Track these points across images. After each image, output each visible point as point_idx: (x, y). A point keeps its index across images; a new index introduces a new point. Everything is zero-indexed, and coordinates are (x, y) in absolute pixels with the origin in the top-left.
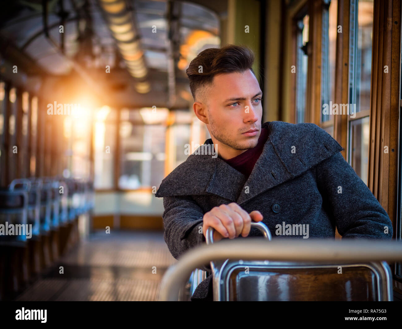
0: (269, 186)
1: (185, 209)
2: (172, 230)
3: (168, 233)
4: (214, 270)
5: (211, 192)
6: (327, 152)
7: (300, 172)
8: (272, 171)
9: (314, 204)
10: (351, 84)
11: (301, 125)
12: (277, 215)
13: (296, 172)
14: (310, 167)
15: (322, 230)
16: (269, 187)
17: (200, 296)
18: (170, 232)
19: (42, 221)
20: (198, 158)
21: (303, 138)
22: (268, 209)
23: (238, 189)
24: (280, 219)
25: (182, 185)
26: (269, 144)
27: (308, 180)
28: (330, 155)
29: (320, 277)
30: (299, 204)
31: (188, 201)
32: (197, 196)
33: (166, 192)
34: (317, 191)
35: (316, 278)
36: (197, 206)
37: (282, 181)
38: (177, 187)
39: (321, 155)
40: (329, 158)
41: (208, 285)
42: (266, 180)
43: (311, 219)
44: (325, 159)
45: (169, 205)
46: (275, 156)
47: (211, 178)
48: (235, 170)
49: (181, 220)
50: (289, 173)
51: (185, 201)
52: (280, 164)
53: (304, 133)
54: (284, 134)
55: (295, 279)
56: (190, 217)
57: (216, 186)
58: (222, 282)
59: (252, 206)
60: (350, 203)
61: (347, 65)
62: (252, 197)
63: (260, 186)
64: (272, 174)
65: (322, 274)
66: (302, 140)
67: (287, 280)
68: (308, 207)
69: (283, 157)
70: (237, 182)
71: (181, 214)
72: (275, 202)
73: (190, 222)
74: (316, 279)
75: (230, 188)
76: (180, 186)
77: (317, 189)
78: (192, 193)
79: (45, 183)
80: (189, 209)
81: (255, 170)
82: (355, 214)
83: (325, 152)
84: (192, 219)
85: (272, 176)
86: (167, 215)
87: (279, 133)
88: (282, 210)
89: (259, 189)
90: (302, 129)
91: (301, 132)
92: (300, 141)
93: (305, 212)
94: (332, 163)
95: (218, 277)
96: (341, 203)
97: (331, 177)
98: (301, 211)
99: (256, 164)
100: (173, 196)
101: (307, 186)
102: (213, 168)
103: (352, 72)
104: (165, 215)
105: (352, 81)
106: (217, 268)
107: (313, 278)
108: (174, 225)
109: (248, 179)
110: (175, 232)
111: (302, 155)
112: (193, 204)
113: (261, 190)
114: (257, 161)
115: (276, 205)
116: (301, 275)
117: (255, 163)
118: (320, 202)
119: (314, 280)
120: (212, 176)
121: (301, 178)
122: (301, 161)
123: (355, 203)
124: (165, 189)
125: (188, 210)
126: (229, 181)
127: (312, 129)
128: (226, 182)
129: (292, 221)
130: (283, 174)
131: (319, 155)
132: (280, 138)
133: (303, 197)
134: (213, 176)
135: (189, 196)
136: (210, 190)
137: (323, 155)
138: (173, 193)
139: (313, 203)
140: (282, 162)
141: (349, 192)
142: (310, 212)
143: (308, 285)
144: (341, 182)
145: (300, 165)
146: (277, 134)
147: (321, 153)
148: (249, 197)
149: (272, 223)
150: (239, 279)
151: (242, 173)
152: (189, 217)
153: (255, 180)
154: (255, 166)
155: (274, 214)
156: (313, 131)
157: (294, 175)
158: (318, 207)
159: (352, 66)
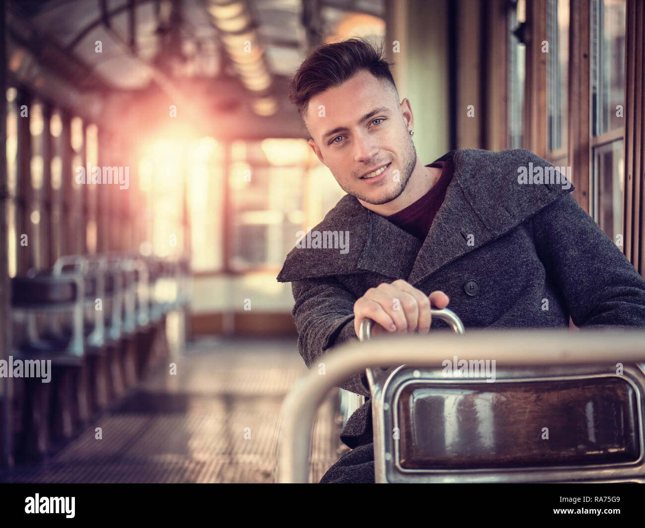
0: (458, 253)
1: (327, 298)
2: (309, 336)
3: (304, 341)
4: (374, 388)
5: (366, 268)
6: (549, 194)
7: (506, 229)
8: (461, 229)
9: (532, 280)
10: (594, 88)
11: (506, 153)
12: (473, 299)
13: (499, 229)
14: (523, 220)
15: (548, 321)
16: (457, 255)
17: (354, 431)
18: (306, 339)
19: (108, 323)
20: (342, 215)
21: (509, 173)
22: (458, 290)
23: (409, 261)
24: (478, 305)
25: (319, 260)
26: (455, 187)
27: (520, 241)
28: (555, 199)
29: (545, 396)
30: (507, 280)
31: (331, 286)
32: (343, 275)
33: (295, 273)
34: (536, 259)
35: (538, 397)
36: (346, 292)
37: (478, 244)
38: (311, 264)
39: (540, 199)
40: (552, 204)
41: (365, 414)
42: (452, 244)
43: (529, 304)
44: (546, 206)
45: (302, 294)
46: (465, 205)
47: (364, 246)
48: (402, 231)
49: (322, 318)
50: (489, 231)
51: (326, 285)
52: (473, 217)
53: (510, 165)
54: (479, 169)
55: (503, 399)
56: (337, 312)
57: (372, 257)
58: (387, 407)
59: (432, 287)
60: (589, 275)
61: (587, 56)
62: (431, 272)
63: (443, 254)
64: (461, 233)
65: (549, 390)
66: (507, 177)
67: (491, 401)
68: (523, 283)
69: (478, 205)
70: (406, 250)
71: (322, 308)
72: (468, 278)
73: (336, 320)
74: (538, 399)
75: (395, 261)
76: (316, 262)
77: (536, 255)
78: (335, 271)
79: (110, 262)
80: (334, 299)
81: (433, 229)
82: (599, 293)
83: (547, 195)
84: (340, 316)
85: (461, 236)
86: (300, 311)
87: (470, 167)
88: (481, 291)
89: (441, 259)
90: (507, 159)
91: (506, 165)
92: (504, 178)
93: (517, 292)
94: (558, 212)
95: (380, 399)
96: (575, 276)
97: (557, 234)
98: (511, 291)
99: (435, 220)
100: (305, 279)
101: (519, 250)
102: (366, 229)
103: (596, 68)
104: (297, 311)
105: (596, 82)
106: (377, 384)
107: (533, 397)
108: (312, 326)
109: (424, 244)
110: (314, 338)
111: (509, 201)
112: (340, 289)
113: (445, 260)
114: (437, 214)
115: (471, 284)
116: (513, 393)
117: (434, 217)
118: (542, 276)
119: (535, 401)
120: (365, 242)
121: (508, 238)
122: (507, 210)
123: (598, 274)
124: (293, 267)
125: (332, 300)
126: (393, 249)
127: (523, 159)
128: (389, 251)
129: (498, 308)
130: (480, 233)
131: (537, 200)
132: (472, 176)
133: (514, 269)
134: (368, 242)
135: (330, 277)
136: (363, 265)
137: (543, 199)
138: (305, 275)
139: (532, 277)
140: (476, 214)
141: (588, 257)
142: (527, 293)
143: (526, 408)
144: (573, 242)
145: (507, 217)
146: (467, 169)
147: (539, 196)
148: (427, 271)
149: (466, 312)
150: (413, 402)
151: (414, 235)
152: (334, 311)
153: (434, 245)
154: (433, 222)
155: (469, 297)
156: (525, 161)
157: (498, 233)
158: (539, 284)
159: (595, 57)
